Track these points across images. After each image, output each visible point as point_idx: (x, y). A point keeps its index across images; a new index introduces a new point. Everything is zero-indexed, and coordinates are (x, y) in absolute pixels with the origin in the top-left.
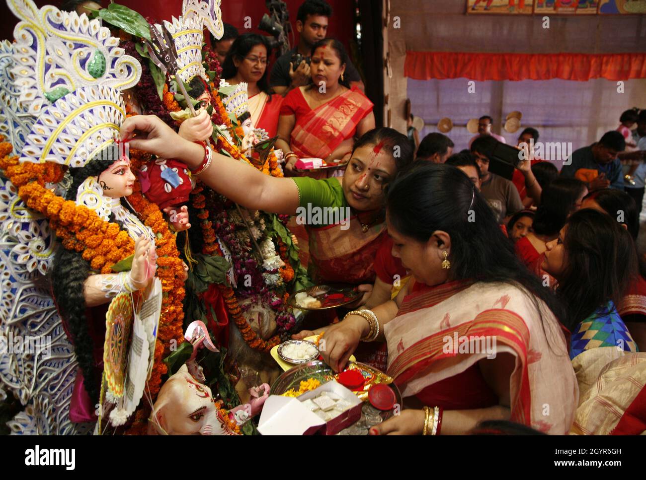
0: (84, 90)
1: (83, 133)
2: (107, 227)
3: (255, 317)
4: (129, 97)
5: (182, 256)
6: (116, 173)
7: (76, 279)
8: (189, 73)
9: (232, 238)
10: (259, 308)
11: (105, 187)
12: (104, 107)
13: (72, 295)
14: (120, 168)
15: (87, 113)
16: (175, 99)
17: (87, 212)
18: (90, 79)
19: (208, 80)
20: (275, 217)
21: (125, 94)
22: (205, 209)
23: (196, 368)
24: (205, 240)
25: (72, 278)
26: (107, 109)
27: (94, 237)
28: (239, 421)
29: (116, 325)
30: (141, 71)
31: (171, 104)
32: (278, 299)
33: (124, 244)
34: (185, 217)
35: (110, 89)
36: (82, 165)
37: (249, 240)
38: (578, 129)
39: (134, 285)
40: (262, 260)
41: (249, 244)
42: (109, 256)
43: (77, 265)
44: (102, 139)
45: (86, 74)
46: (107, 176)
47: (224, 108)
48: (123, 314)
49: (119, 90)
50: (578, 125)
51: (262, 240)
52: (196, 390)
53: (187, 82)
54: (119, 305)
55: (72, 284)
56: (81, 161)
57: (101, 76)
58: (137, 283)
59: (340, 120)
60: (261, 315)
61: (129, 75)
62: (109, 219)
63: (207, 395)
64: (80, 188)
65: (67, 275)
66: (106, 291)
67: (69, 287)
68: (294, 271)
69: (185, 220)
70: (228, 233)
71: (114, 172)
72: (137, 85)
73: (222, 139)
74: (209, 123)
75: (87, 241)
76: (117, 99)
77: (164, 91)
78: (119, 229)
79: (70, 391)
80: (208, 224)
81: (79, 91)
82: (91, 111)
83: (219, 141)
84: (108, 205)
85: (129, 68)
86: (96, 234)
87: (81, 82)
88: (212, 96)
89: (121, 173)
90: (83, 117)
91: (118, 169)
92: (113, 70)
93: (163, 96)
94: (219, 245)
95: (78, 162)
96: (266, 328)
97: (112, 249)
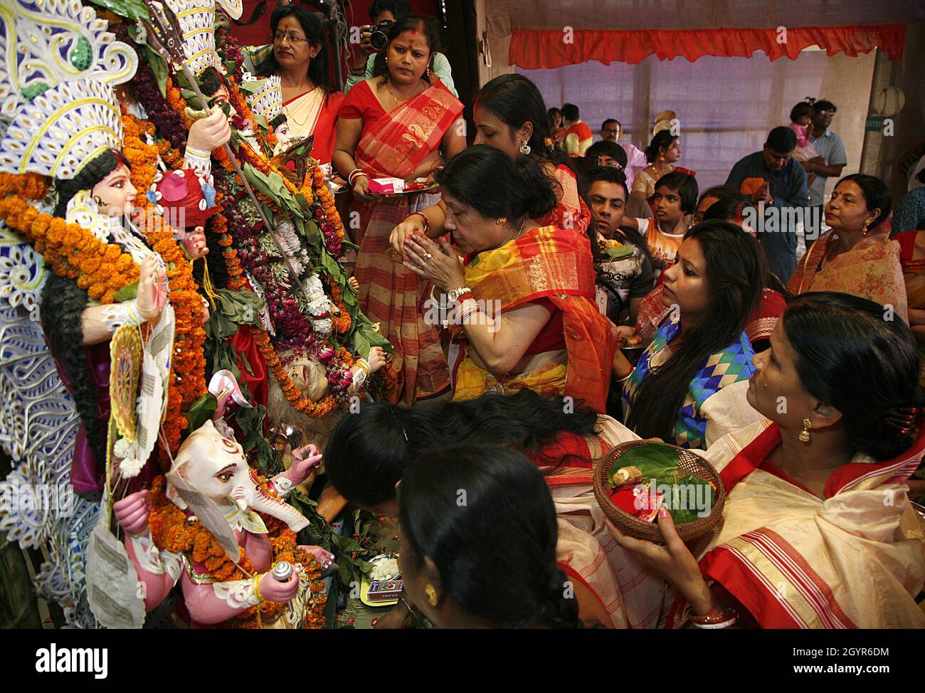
0: (67, 85)
1: (70, 137)
2: (106, 249)
3: (300, 371)
4: (124, 94)
5: (201, 291)
6: (113, 186)
7: (71, 311)
8: (199, 63)
9: (263, 271)
10: (304, 361)
11: (100, 203)
12: (94, 106)
13: (67, 330)
14: (118, 179)
15: (73, 114)
16: (181, 96)
17: (81, 231)
18: (74, 72)
19: (225, 73)
20: (323, 249)
21: (119, 89)
22: (227, 233)
23: (225, 429)
24: (229, 272)
25: (66, 310)
26: (98, 108)
27: (91, 260)
28: (280, 491)
29: (123, 361)
30: (137, 61)
31: (178, 102)
32: (329, 350)
33: (126, 268)
34: (201, 240)
35: (100, 84)
36: (71, 176)
37: (287, 275)
38: (754, 133)
39: (141, 315)
40: (306, 301)
41: (287, 280)
42: (110, 283)
43: (72, 295)
44: (93, 145)
45: (68, 66)
46: (103, 189)
47: (248, 109)
48: (130, 350)
49: (110, 85)
50: (752, 129)
51: (305, 276)
52: (224, 445)
53: (197, 75)
54: (124, 337)
55: (66, 317)
56: (69, 171)
57: (87, 68)
58: (145, 312)
59: (425, 126)
60: (306, 370)
61: (122, 67)
62: (107, 241)
63: (237, 451)
64: (70, 205)
65: (60, 305)
66: (108, 323)
67: (64, 320)
68: (351, 317)
69: (202, 244)
70: (258, 264)
71: (110, 184)
72: (133, 79)
73: (246, 147)
74: (225, 125)
75: (82, 266)
76: (109, 95)
77: (167, 86)
78: (120, 250)
79: (69, 456)
80: (231, 252)
81: (62, 86)
82: (78, 111)
83: (241, 148)
84: (105, 225)
85: (122, 58)
86: (93, 257)
87: (62, 76)
88: (231, 93)
89: (119, 185)
90: (69, 118)
91: (115, 181)
92: (101, 60)
93: (167, 92)
94: (248, 280)
95: (66, 173)
96: (314, 386)
97: (113, 275)
